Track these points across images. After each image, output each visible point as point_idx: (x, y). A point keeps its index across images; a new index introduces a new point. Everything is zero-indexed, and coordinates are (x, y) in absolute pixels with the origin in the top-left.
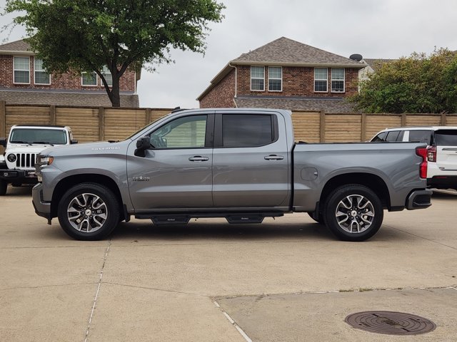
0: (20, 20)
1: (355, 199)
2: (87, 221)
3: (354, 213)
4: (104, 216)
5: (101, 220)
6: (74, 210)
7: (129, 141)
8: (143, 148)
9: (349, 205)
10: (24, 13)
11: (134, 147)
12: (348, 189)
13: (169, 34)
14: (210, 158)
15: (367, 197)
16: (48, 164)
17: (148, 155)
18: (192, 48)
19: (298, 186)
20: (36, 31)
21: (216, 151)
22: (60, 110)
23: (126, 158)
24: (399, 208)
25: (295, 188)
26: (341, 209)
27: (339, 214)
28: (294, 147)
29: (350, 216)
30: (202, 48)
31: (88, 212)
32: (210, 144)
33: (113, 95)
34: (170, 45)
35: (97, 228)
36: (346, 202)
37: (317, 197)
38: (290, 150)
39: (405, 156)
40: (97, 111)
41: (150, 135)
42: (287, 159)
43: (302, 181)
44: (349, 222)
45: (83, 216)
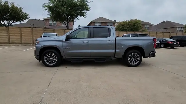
0: (46, 10)
1: (134, 54)
2: (51, 61)
3: (133, 58)
4: (56, 60)
5: (55, 61)
6: (47, 58)
7: (63, 36)
8: (68, 38)
9: (132, 56)
10: (46, 8)
11: (65, 38)
12: (132, 51)
13: (79, 13)
14: (89, 41)
15: (138, 54)
16: (38, 43)
17: (69, 40)
18: (84, 17)
19: (117, 51)
20: (50, 13)
21: (91, 39)
22: (56, 30)
23: (62, 41)
24: (147, 57)
25: (116, 51)
26: (130, 57)
27: (129, 59)
28: (116, 38)
29: (132, 60)
30: (86, 17)
31: (51, 58)
32: (89, 37)
33: (67, 27)
34: (79, 16)
35: (54, 64)
36: (131, 55)
37: (123, 54)
38: (115, 39)
39: (149, 41)
40: (63, 30)
41: (70, 34)
42: (114, 42)
43: (118, 49)
44: (132, 61)
45: (49, 60)
